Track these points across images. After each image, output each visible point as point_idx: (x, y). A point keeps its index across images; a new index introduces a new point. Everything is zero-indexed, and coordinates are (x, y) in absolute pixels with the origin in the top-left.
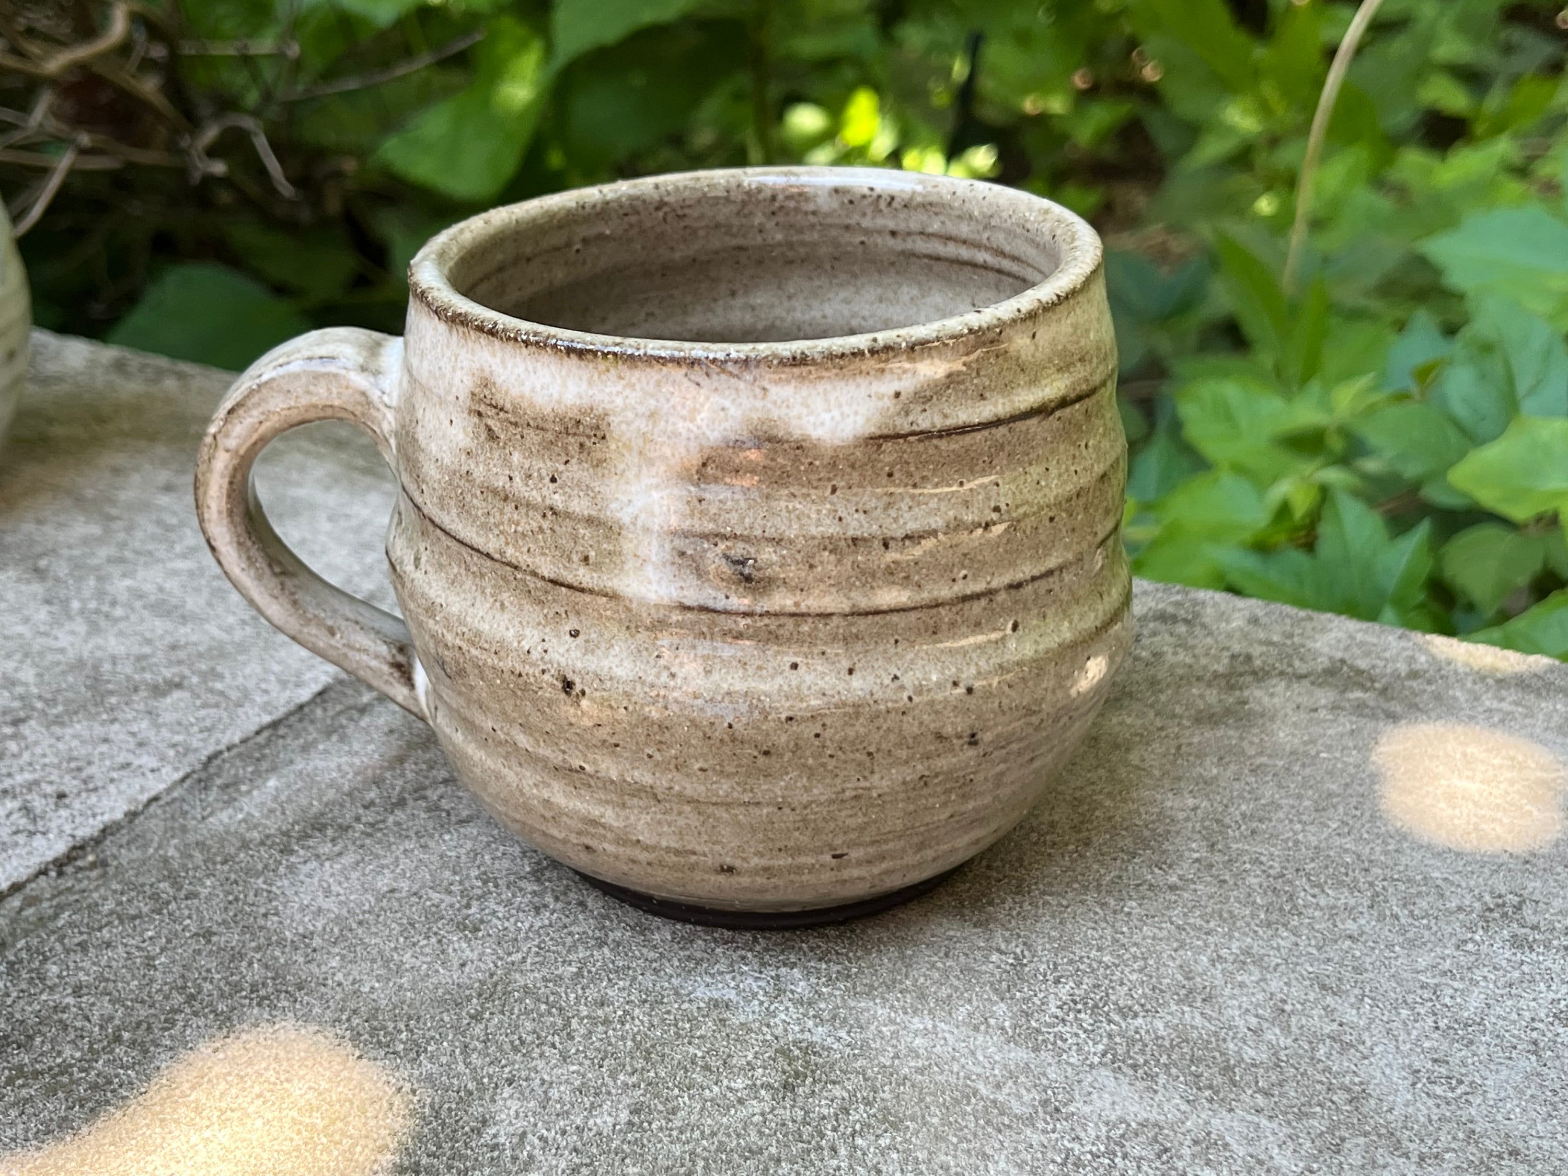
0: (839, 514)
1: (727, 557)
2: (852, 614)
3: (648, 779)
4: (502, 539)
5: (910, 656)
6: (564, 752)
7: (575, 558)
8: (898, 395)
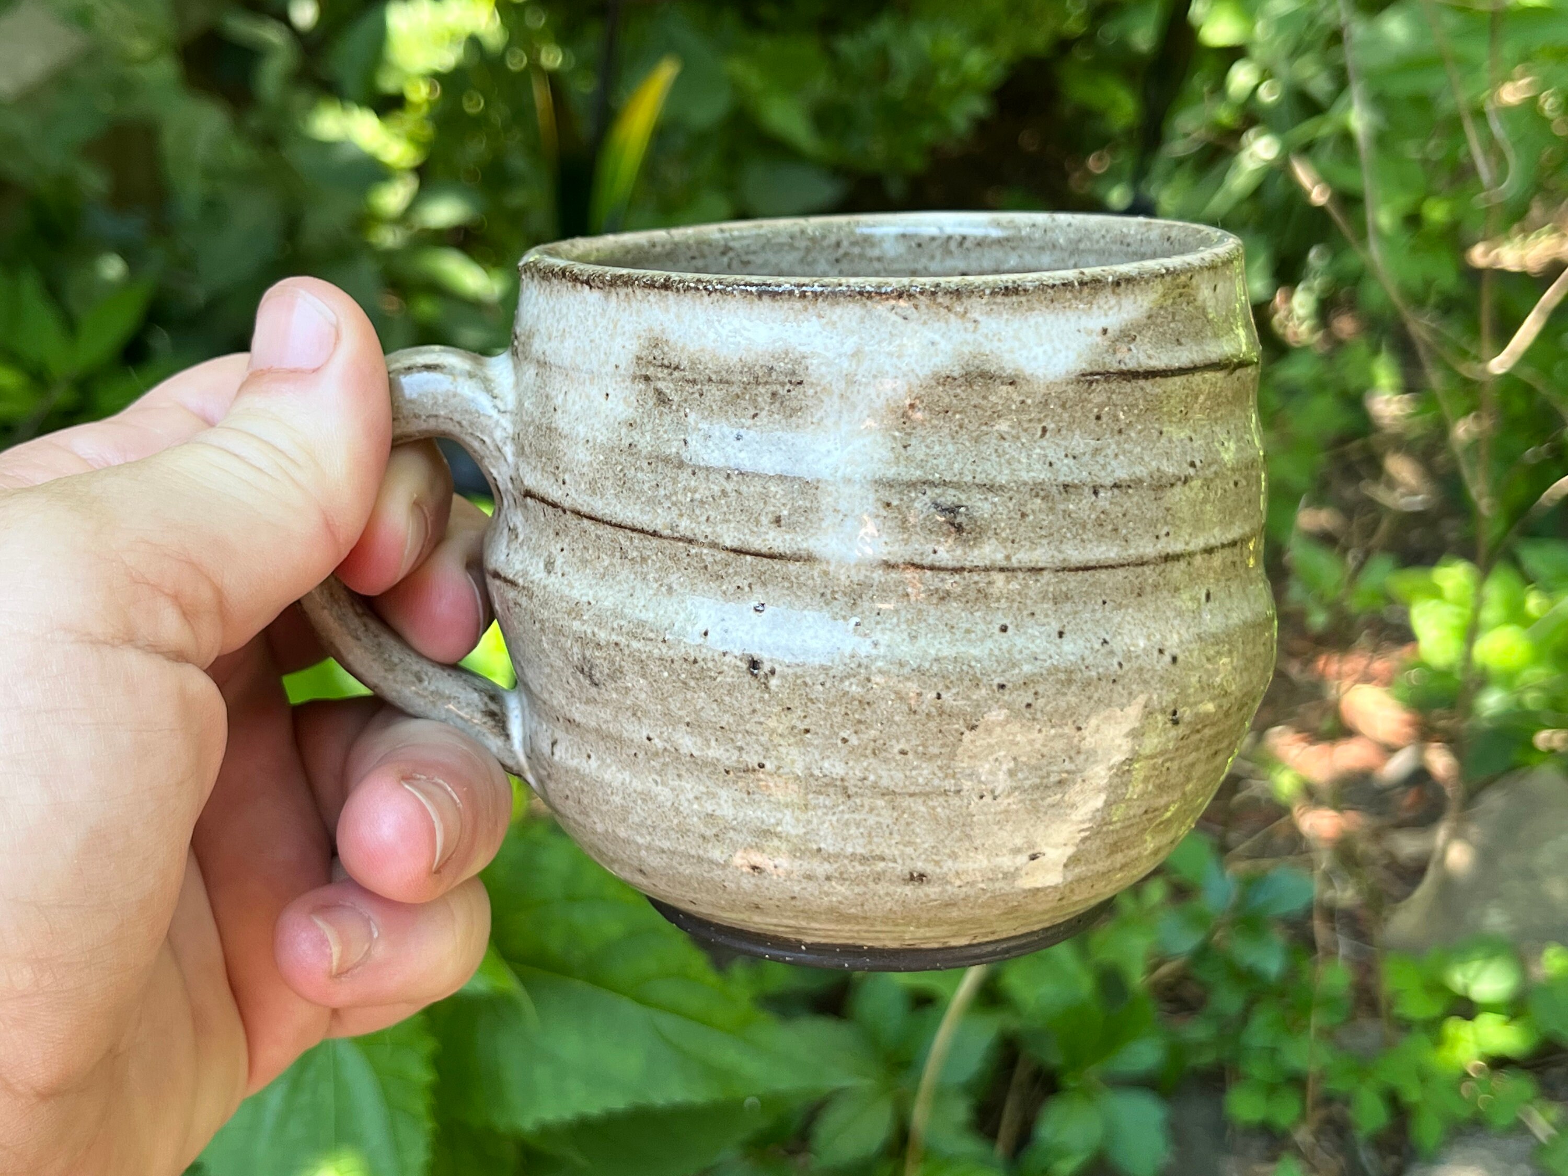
0: (1049, 459)
1: (936, 505)
2: (1064, 569)
3: (839, 770)
4: (675, 511)
5: (1117, 619)
6: (741, 749)
7: (764, 520)
8: (1105, 331)
